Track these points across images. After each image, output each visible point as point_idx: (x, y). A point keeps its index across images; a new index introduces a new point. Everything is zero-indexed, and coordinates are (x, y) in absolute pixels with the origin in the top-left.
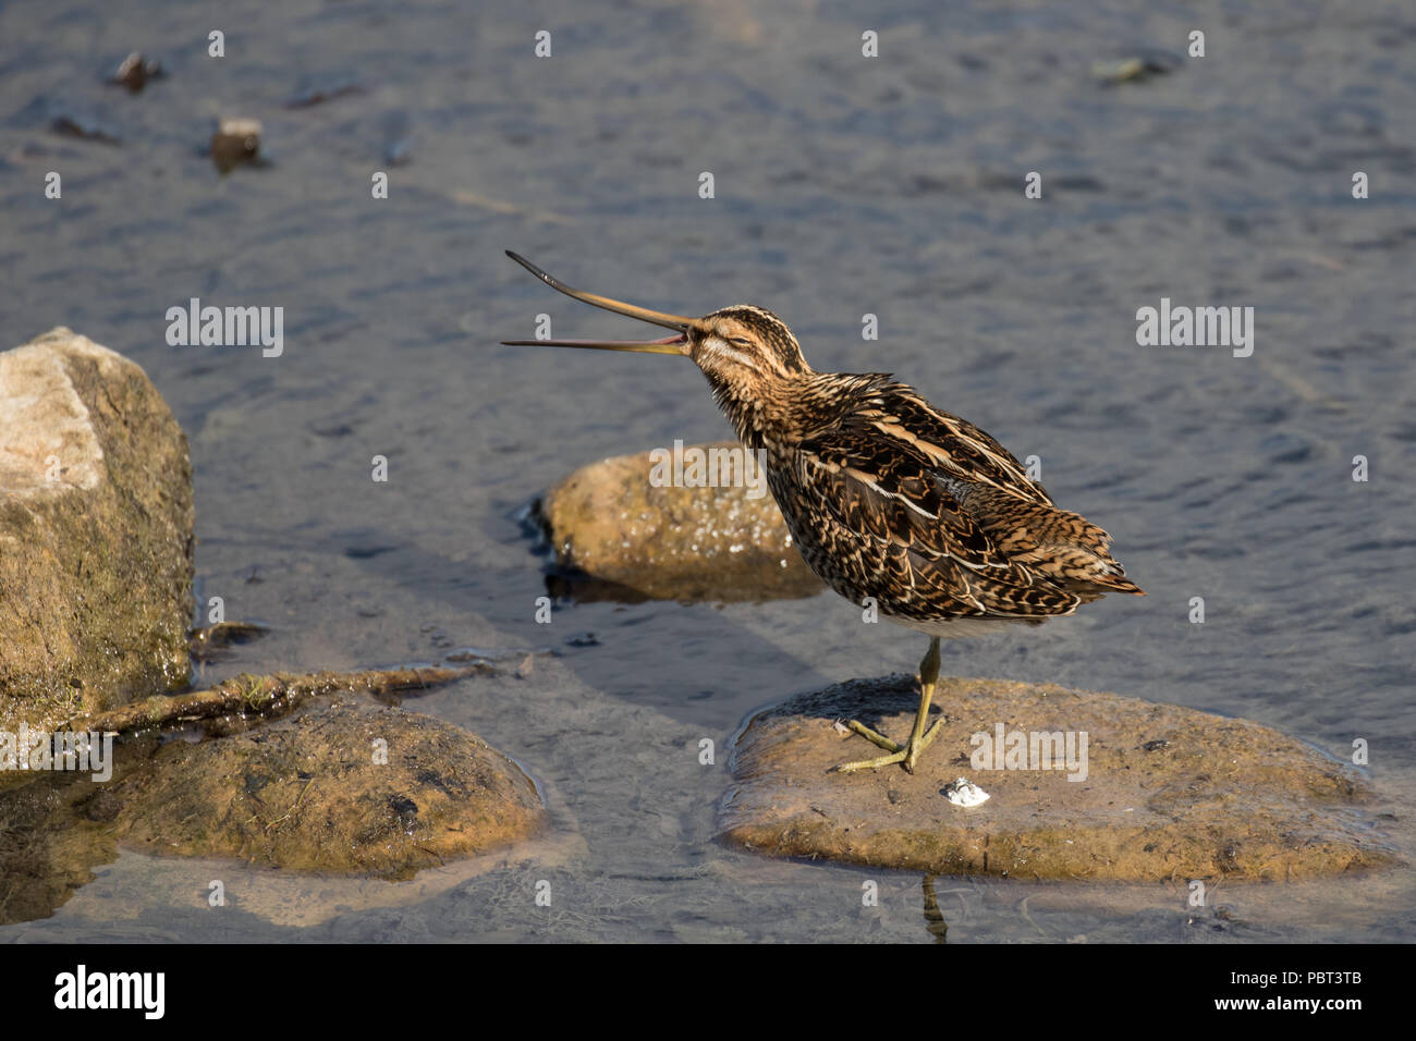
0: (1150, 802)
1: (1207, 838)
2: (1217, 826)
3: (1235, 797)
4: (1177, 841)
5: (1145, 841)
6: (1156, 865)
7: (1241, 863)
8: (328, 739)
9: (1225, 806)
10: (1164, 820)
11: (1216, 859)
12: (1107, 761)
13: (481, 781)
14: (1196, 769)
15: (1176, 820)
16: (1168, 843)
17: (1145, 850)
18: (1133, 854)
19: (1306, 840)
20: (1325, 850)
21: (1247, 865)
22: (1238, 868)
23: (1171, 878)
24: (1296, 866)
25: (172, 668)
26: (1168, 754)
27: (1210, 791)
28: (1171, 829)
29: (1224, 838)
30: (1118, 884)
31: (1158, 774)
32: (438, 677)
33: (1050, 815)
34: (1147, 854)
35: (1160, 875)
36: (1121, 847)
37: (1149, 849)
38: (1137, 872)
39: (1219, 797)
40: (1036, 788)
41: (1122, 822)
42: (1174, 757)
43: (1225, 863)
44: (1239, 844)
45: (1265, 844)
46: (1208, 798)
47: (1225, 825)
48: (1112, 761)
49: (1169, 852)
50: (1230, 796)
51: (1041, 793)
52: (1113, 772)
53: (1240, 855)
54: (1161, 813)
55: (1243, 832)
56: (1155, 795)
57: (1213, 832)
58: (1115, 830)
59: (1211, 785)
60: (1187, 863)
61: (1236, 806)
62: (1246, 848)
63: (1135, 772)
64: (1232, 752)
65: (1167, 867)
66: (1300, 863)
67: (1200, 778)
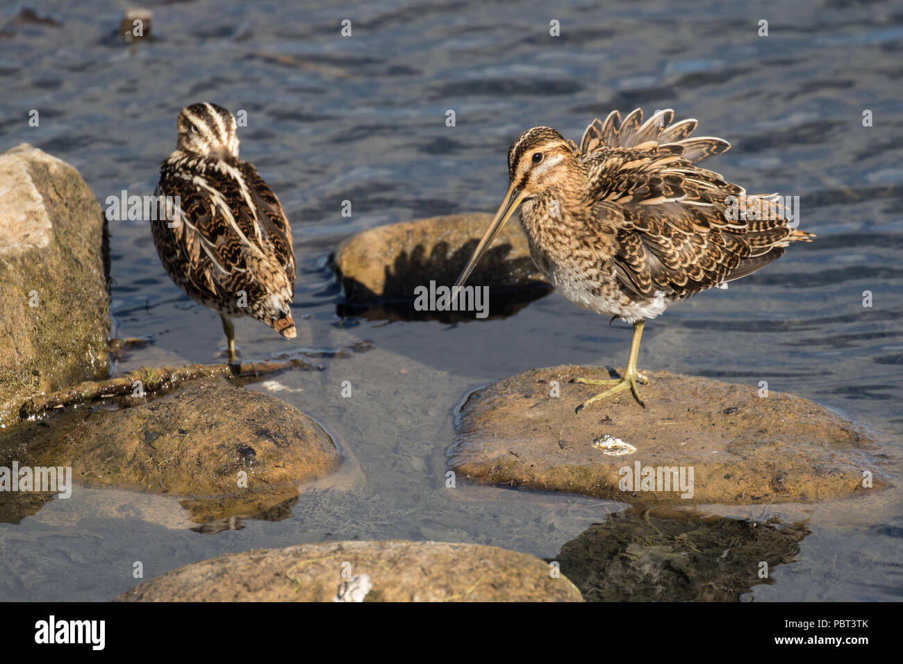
0: (728, 447)
1: (765, 470)
2: (771, 462)
3: (783, 443)
4: (746, 472)
5: (725, 472)
6: (732, 488)
7: (787, 486)
8: (198, 407)
9: (777, 449)
10: (737, 458)
11: (772, 483)
12: (700, 421)
13: (296, 435)
14: (758, 425)
15: (745, 458)
16: (740, 474)
17: (725, 477)
18: (717, 481)
19: (829, 470)
20: (842, 478)
21: (791, 488)
22: (785, 489)
23: (741, 496)
24: (823, 488)
25: (97, 362)
26: (739, 415)
27: (767, 440)
28: (742, 464)
29: (776, 470)
30: (708, 500)
31: (733, 429)
32: (268, 367)
33: (664, 455)
34: (726, 480)
35: (735, 494)
36: (710, 476)
37: (727, 477)
38: (719, 493)
39: (773, 443)
40: (654, 439)
41: (709, 460)
42: (744, 418)
43: (776, 486)
44: (786, 474)
45: (802, 473)
46: (765, 444)
47: (776, 462)
48: (703, 420)
49: (741, 479)
50: (780, 443)
51: (657, 441)
52: (704, 427)
53: (786, 481)
54: (735, 454)
55: (788, 466)
56: (731, 443)
57: (769, 466)
58: (705, 465)
59: (768, 436)
60: (752, 486)
61: (784, 449)
62: (790, 476)
63: (719, 427)
64: (781, 414)
65: (739, 489)
66: (826, 486)
67: (760, 431)
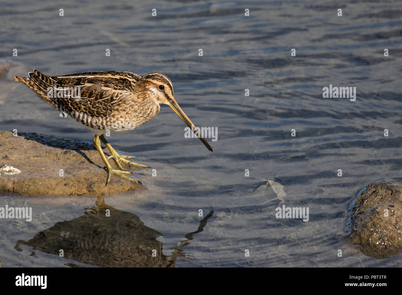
0: (66, 170)
1: (84, 181)
2: (87, 178)
3: (93, 168)
4: (75, 182)
5: (64, 182)
6: (68, 190)
7: (95, 189)
9: (90, 171)
10: (70, 176)
11: (87, 188)
12: (52, 157)
14: (80, 159)
15: (74, 176)
16: (71, 183)
17: (64, 185)
18: (60, 187)
19: (115, 181)
20: (121, 185)
21: (97, 190)
22: (94, 191)
23: (72, 194)
24: (112, 190)
26: (71, 155)
27: (85, 166)
28: (72, 178)
29: (89, 181)
30: (56, 196)
31: (68, 161)
33: (34, 174)
34: (65, 187)
35: (69, 193)
36: (57, 184)
37: (65, 185)
38: (61, 193)
39: (88, 168)
40: (29, 166)
41: (57, 176)
42: (74, 156)
43: (90, 189)
44: (94, 183)
45: (102, 183)
46: (84, 169)
47: (90, 177)
48: (54, 157)
49: (72, 186)
50: (91, 168)
51: (31, 167)
52: (54, 160)
53: (94, 187)
54: (70, 174)
55: (95, 179)
56: (67, 168)
57: (86, 179)
58: (55, 179)
59: (85, 165)
60: (78, 189)
61: (93, 171)
62: (96, 184)
63: (61, 160)
64: (92, 154)
65: (71, 190)
66: (114, 189)
67: (82, 162)
